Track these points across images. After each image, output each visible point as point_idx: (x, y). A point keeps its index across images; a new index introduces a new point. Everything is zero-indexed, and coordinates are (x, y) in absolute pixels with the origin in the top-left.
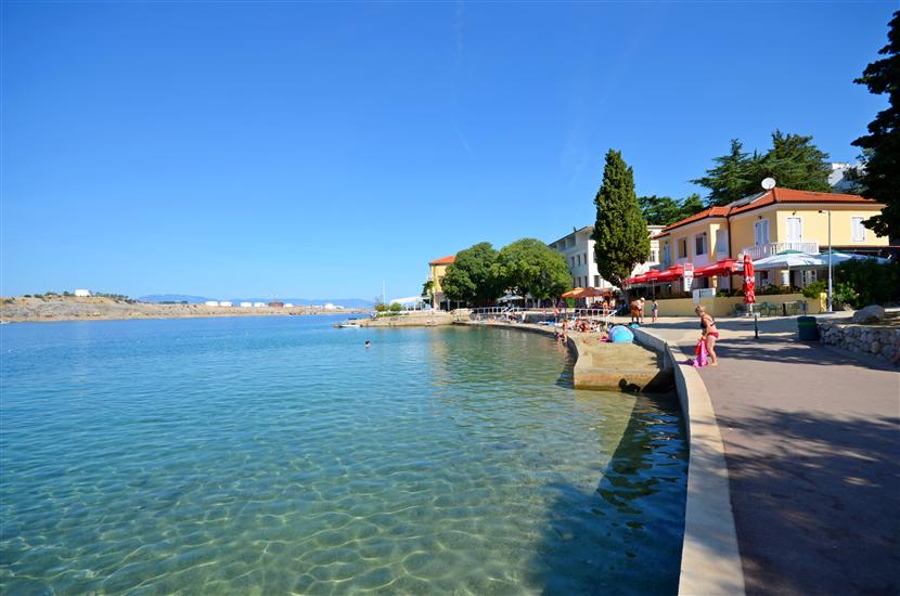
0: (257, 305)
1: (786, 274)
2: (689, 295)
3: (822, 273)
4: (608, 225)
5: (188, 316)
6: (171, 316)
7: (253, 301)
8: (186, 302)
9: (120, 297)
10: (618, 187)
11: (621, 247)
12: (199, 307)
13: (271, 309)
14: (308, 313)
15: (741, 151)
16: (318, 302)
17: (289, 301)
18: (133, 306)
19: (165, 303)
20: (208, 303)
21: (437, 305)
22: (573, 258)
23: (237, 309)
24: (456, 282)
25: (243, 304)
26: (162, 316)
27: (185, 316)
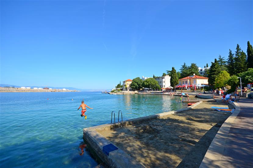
0: (39, 88)
2: (187, 89)
5: (15, 92)
6: (9, 91)
7: (38, 87)
8: (14, 87)
10: (174, 73)
12: (19, 89)
13: (45, 90)
14: (57, 91)
16: (58, 88)
17: (50, 88)
19: (6, 87)
20: (22, 88)
21: (129, 90)
22: (159, 82)
23: (33, 90)
24: (134, 85)
25: (34, 88)
26: (6, 92)
27: (14, 92)
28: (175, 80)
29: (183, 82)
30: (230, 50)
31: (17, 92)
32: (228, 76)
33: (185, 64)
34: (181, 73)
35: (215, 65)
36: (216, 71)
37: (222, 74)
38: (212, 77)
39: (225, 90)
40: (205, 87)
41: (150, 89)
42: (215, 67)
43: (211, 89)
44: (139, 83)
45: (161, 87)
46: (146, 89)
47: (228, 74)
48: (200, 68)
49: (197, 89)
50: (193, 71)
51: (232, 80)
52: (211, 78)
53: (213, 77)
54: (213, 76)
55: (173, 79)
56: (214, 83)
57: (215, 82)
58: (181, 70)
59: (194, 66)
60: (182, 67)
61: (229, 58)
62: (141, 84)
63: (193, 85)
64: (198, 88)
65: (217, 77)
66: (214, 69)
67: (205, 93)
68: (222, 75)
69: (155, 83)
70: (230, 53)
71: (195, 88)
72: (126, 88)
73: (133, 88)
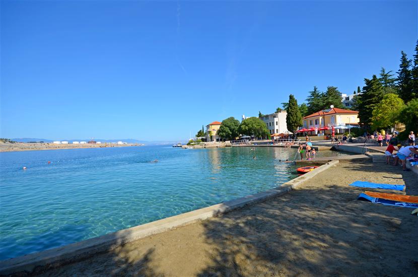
0: (81, 143)
1: (338, 130)
2: (317, 135)
3: (347, 130)
4: (292, 116)
5: (45, 149)
6: (35, 149)
7: (79, 141)
8: (43, 142)
9: (6, 140)
10: (294, 105)
11: (296, 122)
12: (50, 144)
13: (90, 145)
14: (110, 146)
15: (317, 90)
16: (111, 141)
17: (99, 141)
18: (13, 145)
19: (31, 142)
20: (55, 142)
21: (215, 140)
22: (267, 124)
23: (71, 145)
24: (223, 131)
25: (74, 143)
26: (30, 149)
27: (43, 149)
28: (295, 118)
29: (311, 121)
30: (403, 54)
31: (46, 149)
32: (400, 104)
33: (315, 89)
34: (309, 105)
35: (372, 85)
36: (374, 96)
37: (388, 100)
38: (366, 108)
39: (394, 134)
40: (352, 130)
41: (252, 136)
42: (372, 89)
43: (365, 133)
44: (232, 128)
45: (272, 133)
46: (245, 137)
47: (401, 101)
48: (344, 96)
49: (336, 134)
50: (331, 101)
51: (410, 111)
52: (364, 111)
53: (368, 109)
54: (367, 106)
55: (291, 117)
56: (370, 121)
57: (373, 119)
58: (309, 100)
59: (332, 92)
60: (310, 95)
61: (401, 69)
62: (237, 128)
63: (330, 127)
64: (338, 132)
65: (375, 108)
66: (371, 92)
67: (351, 141)
68: (386, 102)
69: (259, 127)
70: (404, 59)
71: (334, 132)
72: (211, 137)
73: (222, 136)
